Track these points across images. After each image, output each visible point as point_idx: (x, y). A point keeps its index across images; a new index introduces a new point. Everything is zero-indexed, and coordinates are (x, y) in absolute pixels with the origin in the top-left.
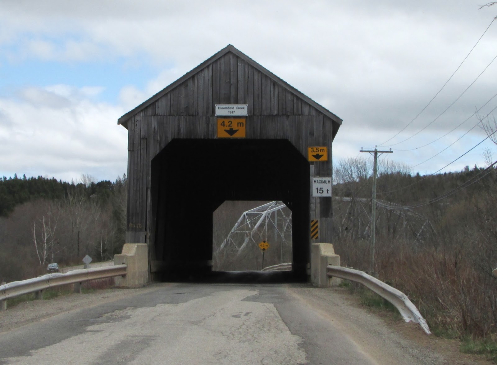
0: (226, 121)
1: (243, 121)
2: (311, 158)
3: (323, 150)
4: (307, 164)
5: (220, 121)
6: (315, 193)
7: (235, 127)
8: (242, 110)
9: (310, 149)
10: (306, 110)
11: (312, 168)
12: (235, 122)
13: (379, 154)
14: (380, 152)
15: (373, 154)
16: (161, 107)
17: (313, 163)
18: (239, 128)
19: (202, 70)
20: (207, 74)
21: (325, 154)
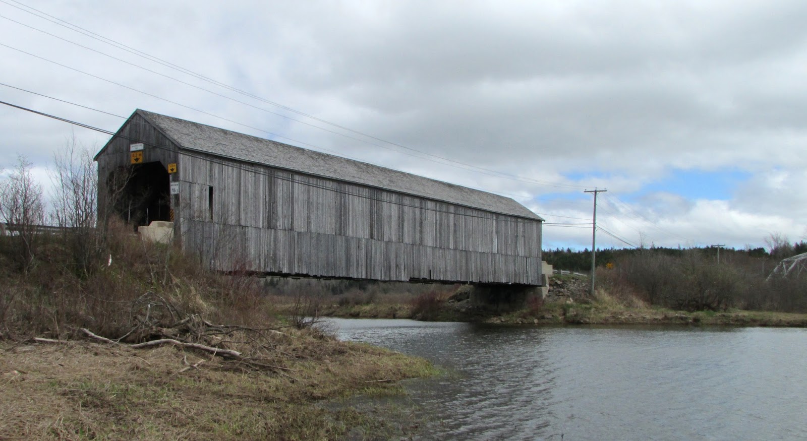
0: (135, 154)
1: (141, 153)
2: (170, 171)
3: (174, 166)
4: (168, 175)
5: (132, 154)
6: (172, 193)
7: (138, 157)
8: (140, 147)
9: (169, 166)
10: (167, 142)
11: (171, 178)
12: (138, 153)
13: (597, 193)
14: (598, 191)
15: (594, 193)
16: (110, 149)
17: (171, 174)
18: (140, 157)
19: (126, 126)
20: (128, 127)
21: (175, 168)
